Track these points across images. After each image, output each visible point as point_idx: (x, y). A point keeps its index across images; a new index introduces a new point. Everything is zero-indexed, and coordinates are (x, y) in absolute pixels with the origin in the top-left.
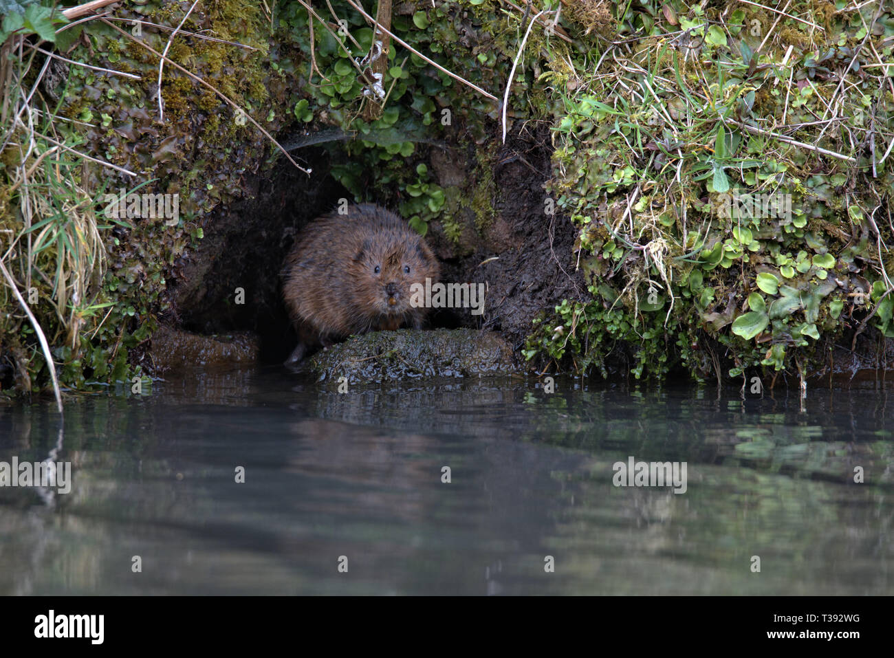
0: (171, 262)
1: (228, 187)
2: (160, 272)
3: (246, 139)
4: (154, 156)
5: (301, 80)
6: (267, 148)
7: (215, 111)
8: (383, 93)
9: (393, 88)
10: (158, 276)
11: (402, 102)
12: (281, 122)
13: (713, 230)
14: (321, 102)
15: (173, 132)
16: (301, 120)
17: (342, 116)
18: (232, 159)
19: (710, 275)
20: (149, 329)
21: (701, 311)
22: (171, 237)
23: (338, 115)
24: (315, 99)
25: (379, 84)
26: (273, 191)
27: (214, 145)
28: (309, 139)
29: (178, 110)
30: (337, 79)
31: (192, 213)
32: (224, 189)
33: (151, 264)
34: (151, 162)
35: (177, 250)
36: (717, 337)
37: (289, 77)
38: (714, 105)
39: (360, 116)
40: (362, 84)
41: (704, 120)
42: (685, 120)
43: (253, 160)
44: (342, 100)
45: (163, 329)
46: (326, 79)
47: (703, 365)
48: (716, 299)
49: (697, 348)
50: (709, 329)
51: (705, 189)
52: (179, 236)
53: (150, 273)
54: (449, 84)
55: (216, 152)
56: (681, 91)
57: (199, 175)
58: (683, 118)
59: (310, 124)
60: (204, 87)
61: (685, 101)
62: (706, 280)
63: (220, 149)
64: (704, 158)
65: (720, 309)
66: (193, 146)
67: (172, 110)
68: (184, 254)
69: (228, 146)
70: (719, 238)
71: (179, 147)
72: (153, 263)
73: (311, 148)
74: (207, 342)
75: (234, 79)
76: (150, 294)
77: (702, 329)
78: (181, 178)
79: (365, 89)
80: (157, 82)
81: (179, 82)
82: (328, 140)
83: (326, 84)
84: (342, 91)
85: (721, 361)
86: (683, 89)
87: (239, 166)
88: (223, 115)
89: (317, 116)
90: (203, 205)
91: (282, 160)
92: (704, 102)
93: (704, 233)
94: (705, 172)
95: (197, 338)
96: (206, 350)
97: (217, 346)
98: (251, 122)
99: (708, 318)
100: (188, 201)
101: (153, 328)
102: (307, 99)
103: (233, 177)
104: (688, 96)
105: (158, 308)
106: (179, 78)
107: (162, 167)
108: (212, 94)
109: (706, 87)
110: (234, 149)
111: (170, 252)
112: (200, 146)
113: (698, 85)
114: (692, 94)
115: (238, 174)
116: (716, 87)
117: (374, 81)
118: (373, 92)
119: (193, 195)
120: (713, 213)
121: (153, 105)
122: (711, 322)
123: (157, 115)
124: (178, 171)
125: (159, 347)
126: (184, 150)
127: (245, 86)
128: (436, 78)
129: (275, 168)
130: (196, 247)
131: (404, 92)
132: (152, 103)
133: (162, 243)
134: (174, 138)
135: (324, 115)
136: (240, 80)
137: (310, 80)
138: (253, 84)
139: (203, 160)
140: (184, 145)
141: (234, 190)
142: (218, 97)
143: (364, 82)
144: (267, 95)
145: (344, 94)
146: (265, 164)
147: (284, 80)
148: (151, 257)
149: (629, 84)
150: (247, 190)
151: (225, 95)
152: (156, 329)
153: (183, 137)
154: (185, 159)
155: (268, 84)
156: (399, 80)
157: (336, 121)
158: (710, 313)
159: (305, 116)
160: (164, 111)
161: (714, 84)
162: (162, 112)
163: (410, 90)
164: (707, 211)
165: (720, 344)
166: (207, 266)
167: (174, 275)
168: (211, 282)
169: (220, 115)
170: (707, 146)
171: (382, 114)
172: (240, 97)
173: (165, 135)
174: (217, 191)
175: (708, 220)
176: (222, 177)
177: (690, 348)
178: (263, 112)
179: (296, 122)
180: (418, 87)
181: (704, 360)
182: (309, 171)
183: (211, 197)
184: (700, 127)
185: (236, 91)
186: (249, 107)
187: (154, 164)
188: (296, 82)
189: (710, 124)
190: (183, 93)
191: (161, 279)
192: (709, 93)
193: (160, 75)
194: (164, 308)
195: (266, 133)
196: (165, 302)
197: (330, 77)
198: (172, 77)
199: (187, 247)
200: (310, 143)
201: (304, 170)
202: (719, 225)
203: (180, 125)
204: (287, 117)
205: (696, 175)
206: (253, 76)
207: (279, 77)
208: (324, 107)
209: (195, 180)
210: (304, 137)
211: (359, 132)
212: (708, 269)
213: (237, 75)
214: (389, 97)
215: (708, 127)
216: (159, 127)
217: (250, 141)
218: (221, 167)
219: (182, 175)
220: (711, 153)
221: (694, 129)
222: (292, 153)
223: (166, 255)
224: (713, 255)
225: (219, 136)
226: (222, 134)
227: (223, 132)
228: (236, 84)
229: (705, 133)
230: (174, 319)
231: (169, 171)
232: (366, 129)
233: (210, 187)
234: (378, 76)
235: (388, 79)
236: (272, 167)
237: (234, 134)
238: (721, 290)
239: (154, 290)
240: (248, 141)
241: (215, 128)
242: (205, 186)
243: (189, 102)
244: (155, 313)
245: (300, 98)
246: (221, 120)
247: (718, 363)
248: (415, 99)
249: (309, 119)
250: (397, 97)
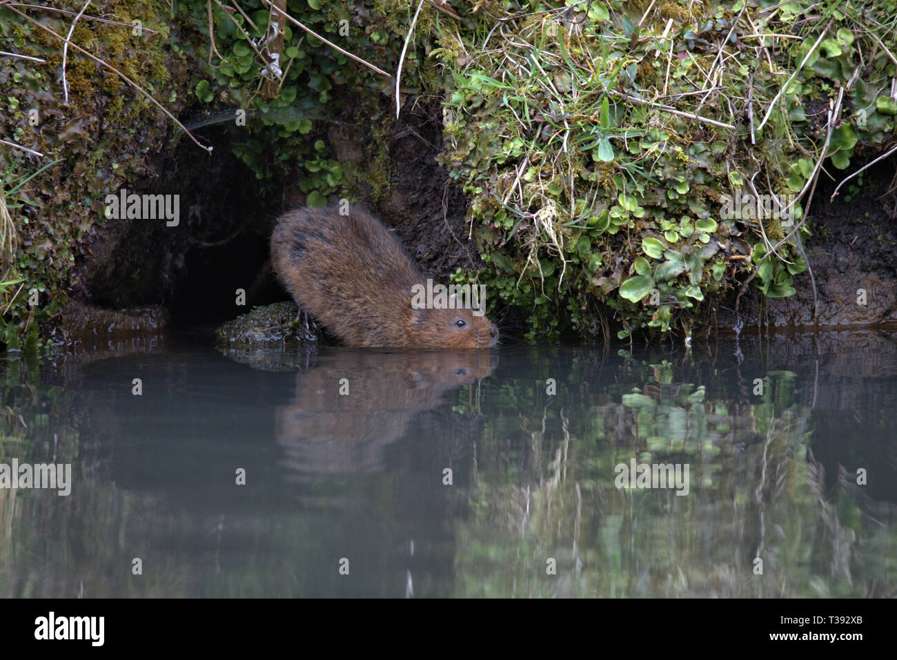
0: (80, 239)
1: (133, 165)
2: (69, 249)
3: (149, 119)
4: (61, 136)
5: (201, 62)
6: (170, 128)
7: (119, 93)
8: (280, 72)
9: (291, 67)
10: (67, 253)
11: (298, 81)
12: (183, 102)
13: (600, 198)
14: (221, 82)
15: (78, 113)
16: (202, 100)
17: (241, 95)
18: (136, 140)
19: (597, 242)
20: (60, 304)
21: (589, 276)
22: (78, 215)
23: (237, 95)
24: (215, 80)
25: (276, 63)
26: (177, 170)
27: (119, 126)
28: (210, 118)
29: (83, 92)
30: (236, 60)
31: (99, 191)
32: (129, 167)
33: (60, 241)
34: (57, 143)
35: (85, 227)
36: (606, 301)
37: (189, 59)
38: (597, 78)
39: (259, 95)
40: (259, 64)
41: (589, 92)
42: (570, 93)
43: (157, 140)
44: (241, 80)
45: (73, 303)
46: (225, 61)
47: (592, 328)
48: (603, 264)
49: (587, 312)
50: (598, 293)
51: (591, 158)
52: (87, 214)
53: (59, 250)
54: (344, 63)
55: (120, 133)
56: (566, 65)
57: (106, 156)
58: (569, 90)
59: (211, 104)
60: (107, 70)
61: (570, 74)
62: (594, 246)
63: (124, 129)
64: (589, 128)
65: (607, 274)
66: (97, 126)
67: (77, 92)
68: (91, 231)
69: (132, 126)
70: (605, 205)
71: (84, 128)
72: (62, 240)
73: (213, 128)
74: (117, 316)
75: (136, 61)
76: (60, 270)
77: (591, 293)
78: (87, 158)
79: (262, 69)
80: (61, 65)
81: (84, 65)
82: (228, 119)
83: (225, 66)
84: (241, 71)
85: (610, 324)
86: (568, 63)
87: (142, 145)
88: (127, 96)
89: (217, 96)
90: (109, 183)
91: (184, 139)
92: (588, 75)
93: (591, 201)
94: (590, 141)
95: (107, 312)
96: (116, 324)
97: (126, 320)
98: (154, 103)
99: (599, 282)
100: (95, 179)
101: (63, 303)
102: (208, 80)
103: (137, 156)
104: (573, 69)
105: (67, 284)
106: (83, 61)
107: (69, 147)
108: (115, 76)
109: (590, 61)
110: (138, 129)
111: (78, 230)
112: (105, 127)
113: (582, 59)
114: (577, 67)
115: (142, 153)
116: (599, 60)
117: (271, 60)
118: (270, 71)
119: (99, 174)
120: (599, 181)
121: (57, 88)
122: (599, 287)
123: (63, 97)
124: (84, 151)
125: (69, 321)
126: (90, 131)
127: (147, 68)
128: (331, 57)
129: (178, 147)
130: (104, 225)
131: (301, 72)
132: (57, 85)
133: (70, 221)
134: (79, 119)
135: (224, 95)
136: (142, 62)
137: (210, 61)
138: (154, 66)
139: (108, 140)
140: (89, 126)
141: (138, 169)
142: (121, 79)
143: (262, 62)
144: (169, 76)
145: (244, 74)
146: (169, 144)
147: (185, 62)
148: (59, 234)
149: (516, 58)
150: (152, 168)
151: (128, 77)
152: (66, 304)
153: (88, 118)
154: (90, 139)
155: (170, 67)
156: (295, 60)
157: (236, 101)
158: (599, 278)
159: (205, 96)
160: (69, 93)
161: (598, 58)
162: (67, 94)
163: (306, 69)
164: (593, 179)
165: (609, 306)
166: (115, 243)
167: (82, 251)
168: (119, 258)
169: (123, 97)
170: (592, 118)
171: (280, 93)
172: (143, 79)
173: (70, 116)
174: (122, 170)
175: (595, 188)
176: (127, 156)
177: (580, 312)
178: (166, 93)
179: (198, 102)
180: (314, 66)
181: (594, 323)
182: (211, 149)
183: (117, 176)
184: (585, 99)
185: (138, 73)
186: (152, 88)
187: (61, 144)
188: (197, 63)
189: (594, 95)
190: (87, 76)
191: (70, 256)
192: (593, 66)
193: (65, 59)
194: (73, 283)
195: (167, 112)
196: (74, 278)
197: (229, 58)
198: (76, 60)
199: (95, 224)
200: (210, 122)
201: (205, 147)
202: (605, 192)
203: (85, 106)
204: (189, 97)
205: (582, 145)
206: (154, 59)
207: (179, 59)
208: (224, 88)
209: (101, 160)
210: (206, 117)
211: (258, 110)
212: (595, 236)
213: (139, 57)
214: (287, 77)
215: (593, 98)
216: (65, 109)
217: (153, 121)
218: (126, 147)
219: (88, 155)
220: (596, 124)
221: (579, 102)
222: (193, 132)
223: (74, 232)
224: (600, 223)
225: (122, 117)
226: (126, 115)
227: (127, 111)
228: (137, 66)
229: (590, 105)
230: (84, 295)
231: (75, 151)
232: (265, 107)
233: (116, 166)
234: (275, 56)
235: (285, 59)
236: (175, 146)
237: (138, 115)
238: (608, 256)
239: (63, 267)
240: (151, 122)
241: (118, 109)
242: (111, 166)
243: (93, 85)
244: (65, 289)
245: (200, 79)
246: (124, 101)
247: (607, 326)
248: (312, 78)
249: (210, 99)
250: (295, 76)
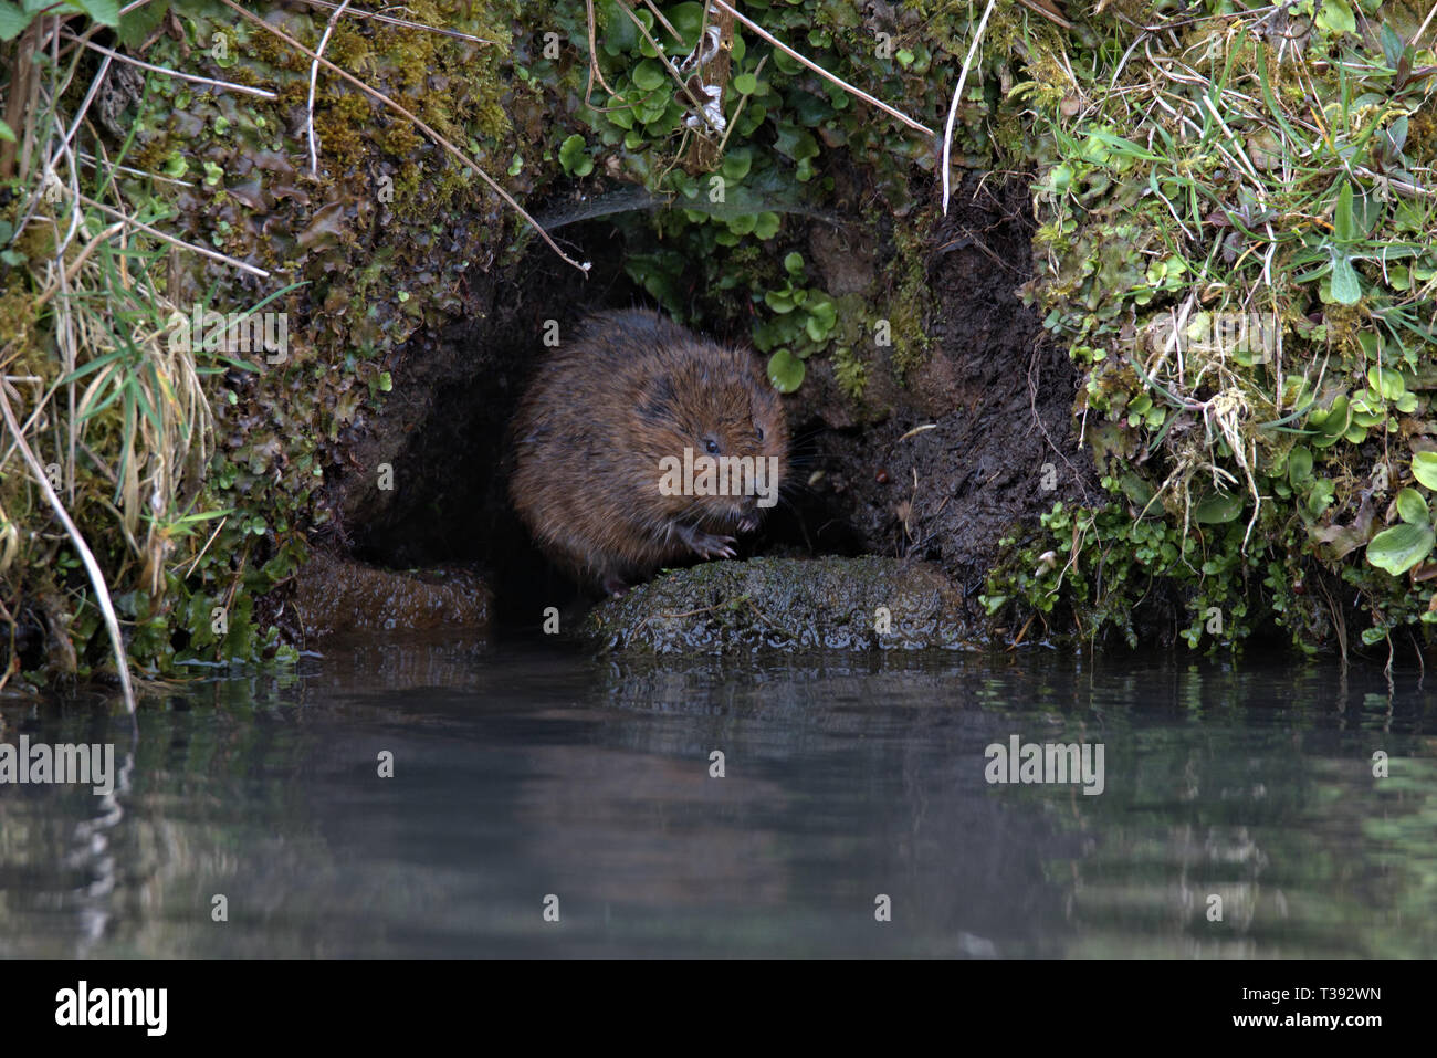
0: (333, 436)
1: (438, 296)
2: (313, 454)
3: (469, 207)
4: (301, 239)
5: (571, 101)
6: (509, 225)
7: (414, 157)
8: (723, 122)
9: (741, 112)
10: (309, 460)
11: (756, 139)
12: (534, 176)
13: (1332, 373)
14: (608, 139)
15: (335, 196)
16: (572, 172)
17: (647, 164)
18: (444, 246)
19: (1326, 457)
20: (293, 559)
21: (1309, 522)
22: (332, 388)
23: (639, 164)
24: (597, 134)
25: (715, 105)
26: (520, 305)
27: (412, 219)
28: (585, 207)
29: (345, 155)
30: (638, 97)
31: (372, 344)
32: (430, 300)
33: (296, 438)
34: (295, 252)
35: (344, 412)
36: (1340, 572)
37: (549, 94)
38: (1332, 143)
39: (680, 166)
40: (684, 106)
41: (1315, 171)
42: (1279, 171)
43: (484, 247)
44: (647, 136)
45: (318, 558)
46: (617, 96)
47: (1313, 622)
48: (1337, 501)
49: (1302, 592)
50: (1325, 556)
51: (1315, 296)
52: (348, 386)
53: (293, 455)
54: (843, 106)
55: (414, 233)
56: (1271, 117)
57: (384, 275)
58: (1276, 165)
59: (588, 180)
60: (393, 113)
61: (1279, 135)
62: (1319, 466)
63: (422, 226)
64: (1314, 240)
65: (1344, 519)
66: (372, 221)
67: (333, 155)
68: (356, 420)
69: (438, 221)
70: (1342, 387)
71: (347, 224)
72: (300, 438)
73: (590, 225)
74: (399, 582)
75: (447, 97)
76: (295, 493)
77: (1312, 556)
78: (351, 281)
79: (688, 115)
80: (305, 103)
81: (347, 103)
82: (620, 210)
83: (618, 107)
84: (647, 118)
85: (1346, 614)
86: (1275, 113)
87: (457, 258)
88: (428, 163)
89: (600, 164)
90: (391, 329)
91: (536, 246)
92: (1313, 137)
93: (1314, 380)
94: (1316, 265)
95: (381, 575)
96: (399, 596)
97: (417, 591)
98: (480, 177)
99: (1323, 535)
100: (364, 322)
101: (299, 556)
102: (582, 134)
103: (446, 278)
104: (1285, 126)
105: (308, 519)
106: (347, 95)
107: (316, 259)
108: (408, 125)
109: (1317, 110)
110: (448, 227)
111: (330, 417)
112: (385, 222)
113: (1303, 106)
114: (1292, 123)
115: (455, 273)
116: (1336, 109)
117: (706, 99)
118: (703, 119)
119: (373, 311)
120: (1331, 342)
121: (297, 146)
122: (1327, 543)
123: (306, 164)
124: (345, 268)
125: (309, 591)
126: (357, 229)
127: (468, 111)
128: (819, 94)
129: (524, 260)
130: (379, 408)
131: (760, 121)
132: (297, 142)
133: (315, 400)
134: (338, 206)
135: (613, 163)
136: (458, 99)
137: (588, 98)
138: (482, 107)
139: (391, 248)
140: (356, 219)
141: (448, 302)
142: (419, 131)
143: (688, 102)
144: (509, 126)
145: (651, 124)
146: (506, 255)
147: (540, 99)
148: (295, 425)
149: (1175, 104)
150: (472, 302)
151: (431, 126)
152: (306, 558)
153: (355, 204)
154: (357, 245)
155: (511, 107)
156: (750, 99)
157: (636, 174)
158: (1327, 526)
159: (577, 165)
160: (318, 157)
161: (1333, 105)
162: (315, 158)
163: (771, 116)
164: (1321, 337)
165: (1345, 582)
166: (399, 443)
167: (338, 459)
168: (405, 472)
169: (421, 164)
170: (1319, 219)
171: (720, 161)
172: (459, 131)
173: (320, 201)
174: (417, 304)
175: (1322, 355)
176: (426, 278)
177: (1291, 592)
178: (502, 158)
179: (562, 176)
180: (786, 110)
181: (1316, 614)
182: (587, 266)
183: (406, 315)
184: (1307, 184)
185: (450, 120)
186: (476, 149)
187: (301, 255)
188: (562, 102)
189: (1325, 177)
190: (354, 124)
191: (314, 467)
192: (1323, 121)
193: (312, 91)
194: (320, 519)
195: (506, 196)
196: (322, 509)
197: (624, 93)
198: (334, 93)
199: (362, 407)
200: (587, 216)
201: (576, 264)
202: (1342, 363)
203: (348, 182)
204: (546, 167)
205: (1300, 272)
206: (482, 92)
207: (530, 93)
208: (614, 149)
209: (376, 285)
210: (577, 205)
211: (678, 194)
212: (1322, 445)
213: (453, 90)
214: (733, 130)
215: (1322, 182)
216: (310, 187)
217: (477, 212)
218: (425, 260)
219: (353, 275)
220: (1327, 231)
221: (1296, 188)
222: (555, 233)
223: (323, 422)
224: (1332, 420)
225: (419, 203)
226: (425, 199)
227: (428, 194)
228: (451, 107)
229: (1316, 195)
230: (339, 540)
231: (329, 267)
232: (691, 188)
233: (404, 297)
234: (712, 91)
235: (731, 96)
236: (518, 259)
237: (448, 199)
238: (1347, 485)
239: (302, 487)
240: (474, 212)
241: (412, 188)
242: (396, 296)
243: (365, 141)
244: (304, 529)
245: (569, 132)
246: (424, 172)
247: (1341, 619)
248: (781, 134)
249: (586, 170)
250: (748, 130)
